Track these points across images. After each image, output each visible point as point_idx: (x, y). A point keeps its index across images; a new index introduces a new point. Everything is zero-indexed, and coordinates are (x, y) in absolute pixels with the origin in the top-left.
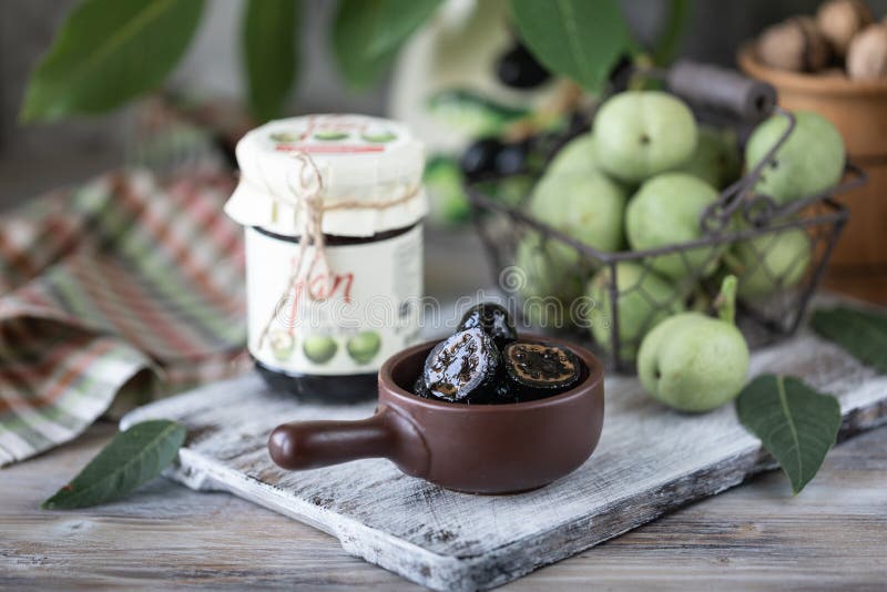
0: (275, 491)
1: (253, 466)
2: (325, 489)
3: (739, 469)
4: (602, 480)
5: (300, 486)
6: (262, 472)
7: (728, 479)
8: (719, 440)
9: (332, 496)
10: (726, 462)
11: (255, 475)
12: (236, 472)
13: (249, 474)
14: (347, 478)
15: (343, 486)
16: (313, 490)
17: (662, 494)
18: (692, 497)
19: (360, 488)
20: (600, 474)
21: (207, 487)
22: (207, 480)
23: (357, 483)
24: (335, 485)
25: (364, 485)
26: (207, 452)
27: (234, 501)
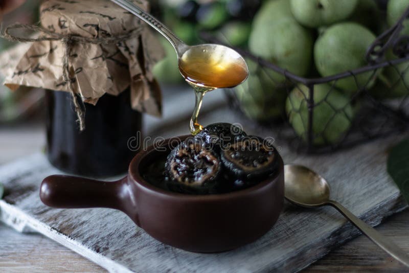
0: (69, 240)
1: (56, 219)
2: (103, 238)
3: (379, 215)
4: (290, 229)
5: (86, 237)
6: (61, 225)
7: (372, 222)
8: (364, 194)
9: (108, 244)
10: (371, 212)
11: (57, 227)
12: (44, 224)
13: (53, 226)
14: (118, 229)
15: (114, 236)
16: (95, 240)
17: (331, 239)
18: (350, 237)
19: (126, 237)
20: (288, 224)
21: (27, 230)
22: (26, 227)
23: (125, 233)
24: (110, 235)
25: (129, 235)
26: (26, 209)
27: (44, 241)
